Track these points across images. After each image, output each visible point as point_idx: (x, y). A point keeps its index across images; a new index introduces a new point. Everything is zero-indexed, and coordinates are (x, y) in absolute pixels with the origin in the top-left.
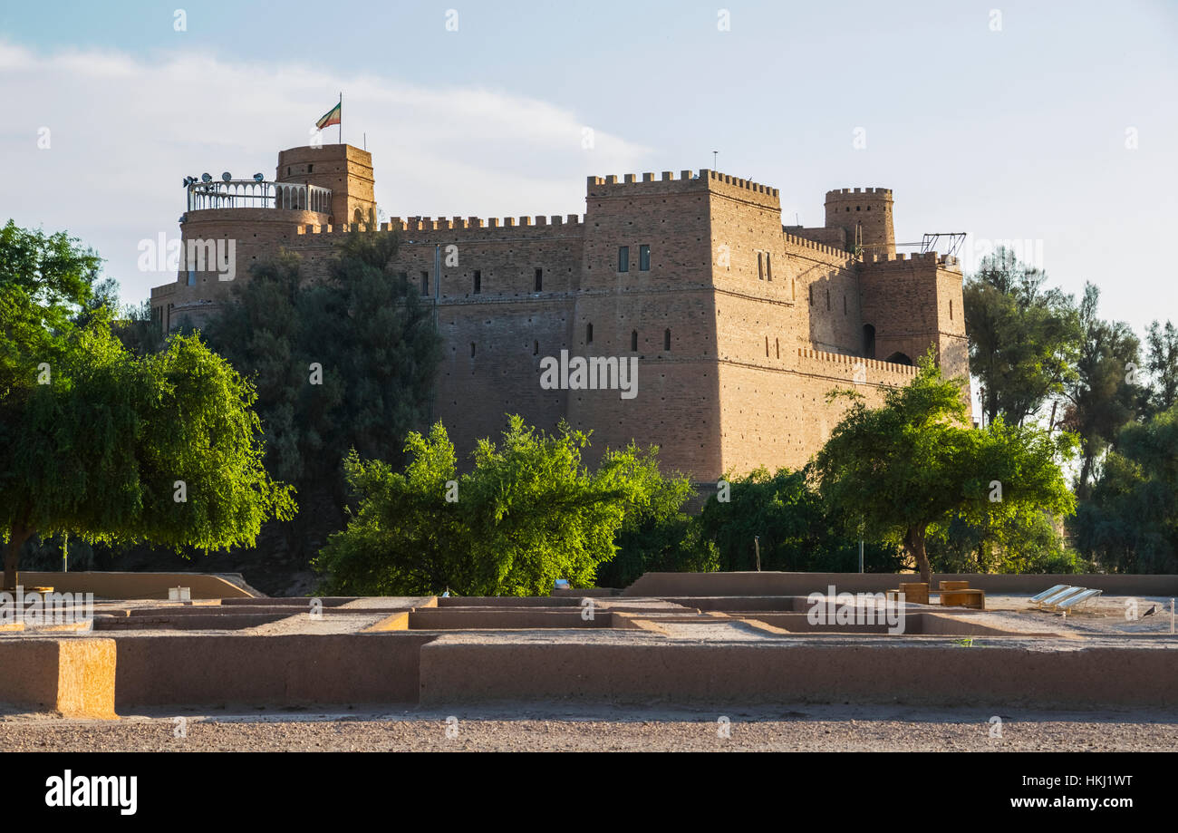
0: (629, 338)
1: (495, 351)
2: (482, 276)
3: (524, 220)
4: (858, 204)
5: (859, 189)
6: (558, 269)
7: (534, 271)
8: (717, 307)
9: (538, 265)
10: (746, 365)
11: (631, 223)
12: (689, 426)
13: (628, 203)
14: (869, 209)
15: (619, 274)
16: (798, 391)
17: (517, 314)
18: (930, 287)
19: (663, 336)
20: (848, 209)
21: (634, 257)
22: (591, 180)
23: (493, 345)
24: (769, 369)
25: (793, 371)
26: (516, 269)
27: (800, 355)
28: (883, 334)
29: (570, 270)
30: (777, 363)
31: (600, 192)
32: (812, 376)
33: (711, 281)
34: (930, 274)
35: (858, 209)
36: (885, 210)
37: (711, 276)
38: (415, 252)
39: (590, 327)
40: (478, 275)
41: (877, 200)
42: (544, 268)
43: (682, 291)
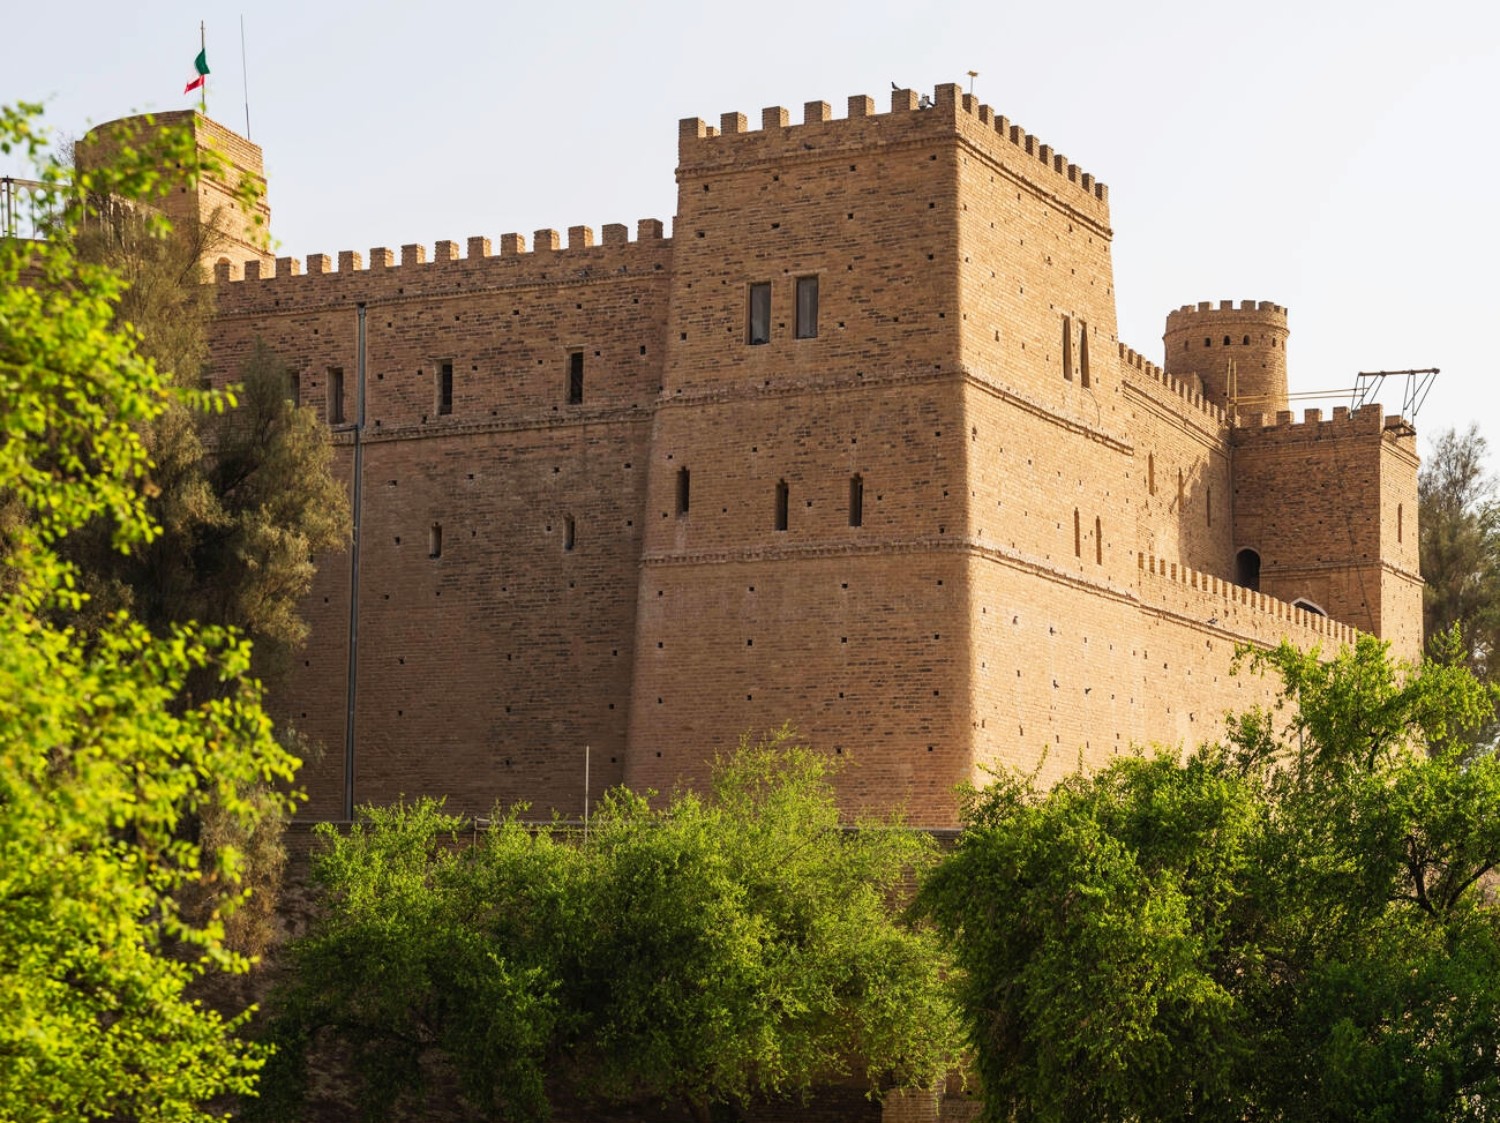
0: (771, 499)
1: (484, 542)
2: (455, 374)
3: (544, 237)
4: (1225, 332)
5: (1230, 303)
6: (618, 348)
7: (567, 357)
8: (971, 419)
9: (575, 341)
10: (1030, 566)
11: (776, 226)
12: (901, 703)
13: (769, 178)
14: (1246, 341)
15: (749, 349)
16: (1138, 643)
17: (529, 456)
18: (1367, 475)
19: (846, 492)
20: (1208, 343)
22: (688, 126)
23: (479, 529)
24: (1081, 583)
25: (1129, 597)
26: (526, 353)
27: (1141, 566)
28: (1274, 568)
29: (643, 350)
30: (1096, 575)
31: (707, 155)
32: (1164, 614)
33: (958, 357)
34: (1369, 449)
35: (1227, 341)
36: (1274, 345)
37: (958, 346)
38: (316, 325)
39: (684, 476)
40: (447, 371)
41: (1260, 325)
42: (588, 350)
43: (889, 383)
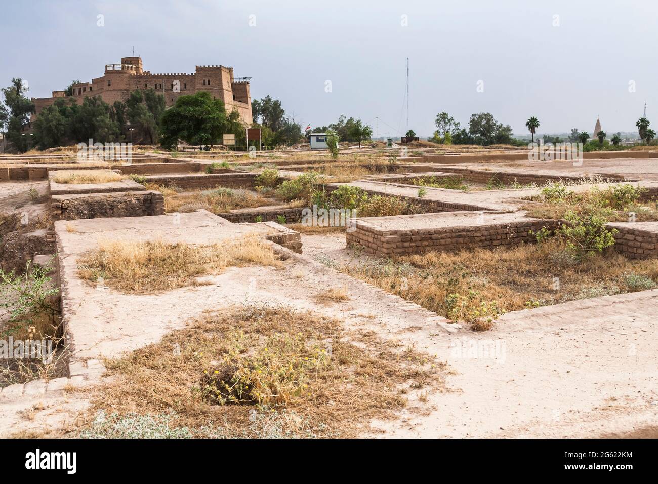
11: (206, 76)
13: (205, 71)
15: (204, 85)
21: (207, 82)
22: (197, 66)
31: (199, 69)
43: (217, 89)
